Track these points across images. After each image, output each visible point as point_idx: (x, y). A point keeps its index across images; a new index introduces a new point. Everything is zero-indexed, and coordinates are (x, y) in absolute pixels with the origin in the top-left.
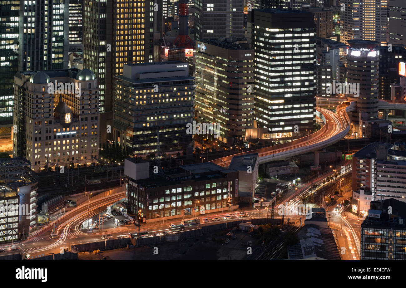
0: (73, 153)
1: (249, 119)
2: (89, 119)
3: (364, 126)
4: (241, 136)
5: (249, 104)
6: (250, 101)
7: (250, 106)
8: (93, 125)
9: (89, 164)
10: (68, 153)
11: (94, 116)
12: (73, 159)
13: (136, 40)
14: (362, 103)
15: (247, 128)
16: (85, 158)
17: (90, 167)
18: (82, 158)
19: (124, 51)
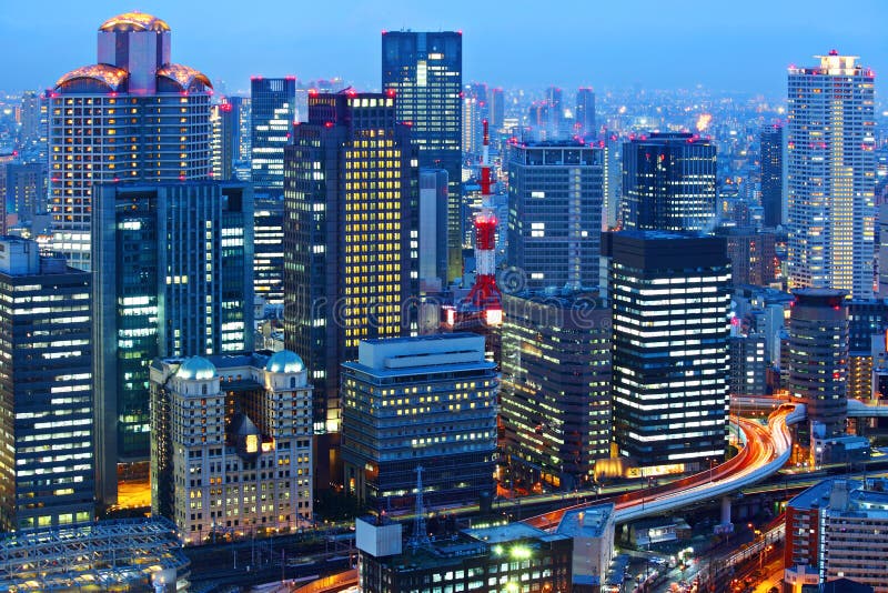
0: (264, 508)
1: (602, 442)
2: (294, 444)
3: (819, 450)
4: (587, 473)
5: (603, 413)
6: (604, 407)
7: (604, 417)
8: (300, 456)
9: (294, 529)
10: (254, 509)
11: (302, 439)
12: (264, 520)
13: (385, 293)
14: (818, 407)
15: (598, 457)
16: (288, 518)
17: (296, 535)
18: (281, 517)
19: (361, 316)
